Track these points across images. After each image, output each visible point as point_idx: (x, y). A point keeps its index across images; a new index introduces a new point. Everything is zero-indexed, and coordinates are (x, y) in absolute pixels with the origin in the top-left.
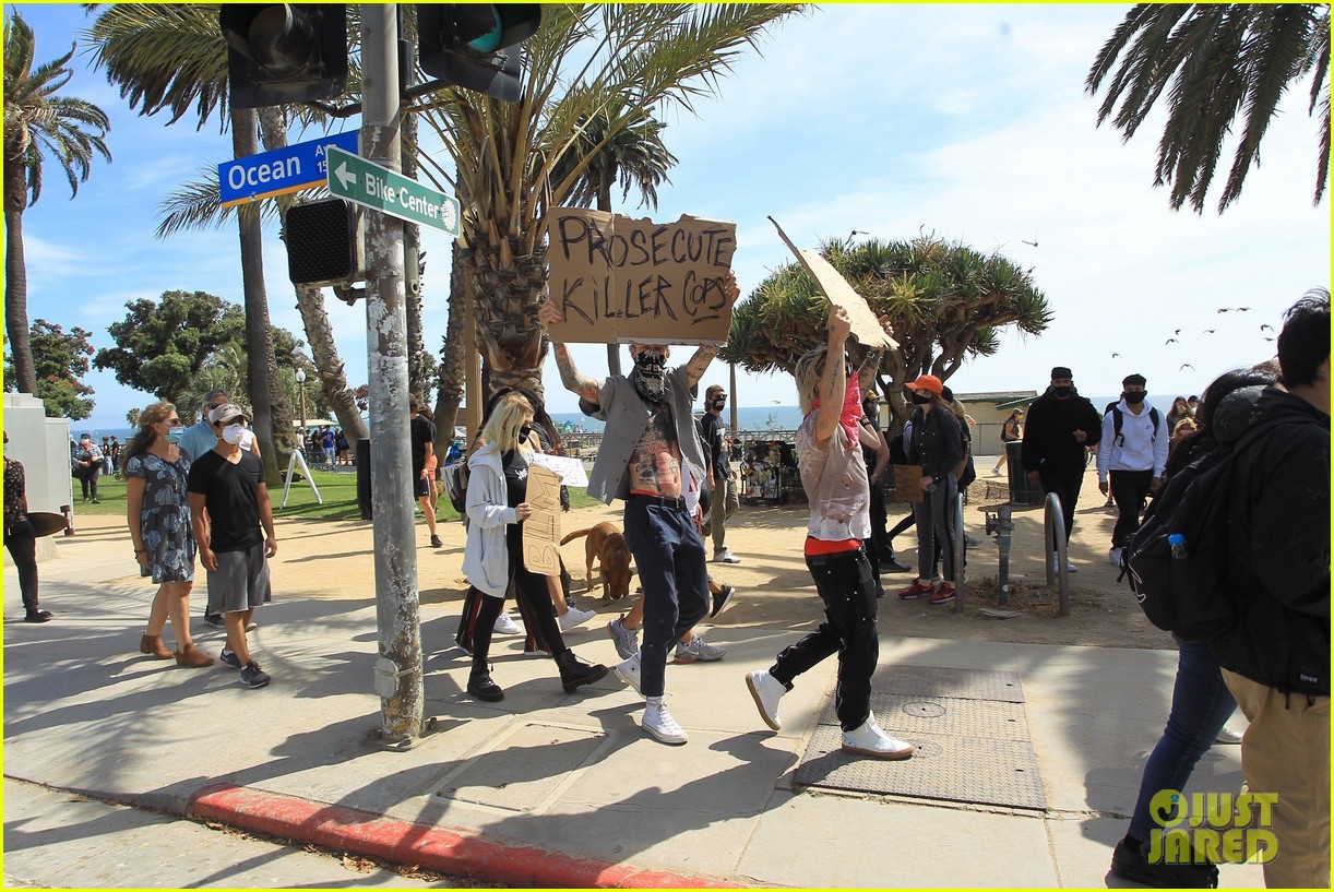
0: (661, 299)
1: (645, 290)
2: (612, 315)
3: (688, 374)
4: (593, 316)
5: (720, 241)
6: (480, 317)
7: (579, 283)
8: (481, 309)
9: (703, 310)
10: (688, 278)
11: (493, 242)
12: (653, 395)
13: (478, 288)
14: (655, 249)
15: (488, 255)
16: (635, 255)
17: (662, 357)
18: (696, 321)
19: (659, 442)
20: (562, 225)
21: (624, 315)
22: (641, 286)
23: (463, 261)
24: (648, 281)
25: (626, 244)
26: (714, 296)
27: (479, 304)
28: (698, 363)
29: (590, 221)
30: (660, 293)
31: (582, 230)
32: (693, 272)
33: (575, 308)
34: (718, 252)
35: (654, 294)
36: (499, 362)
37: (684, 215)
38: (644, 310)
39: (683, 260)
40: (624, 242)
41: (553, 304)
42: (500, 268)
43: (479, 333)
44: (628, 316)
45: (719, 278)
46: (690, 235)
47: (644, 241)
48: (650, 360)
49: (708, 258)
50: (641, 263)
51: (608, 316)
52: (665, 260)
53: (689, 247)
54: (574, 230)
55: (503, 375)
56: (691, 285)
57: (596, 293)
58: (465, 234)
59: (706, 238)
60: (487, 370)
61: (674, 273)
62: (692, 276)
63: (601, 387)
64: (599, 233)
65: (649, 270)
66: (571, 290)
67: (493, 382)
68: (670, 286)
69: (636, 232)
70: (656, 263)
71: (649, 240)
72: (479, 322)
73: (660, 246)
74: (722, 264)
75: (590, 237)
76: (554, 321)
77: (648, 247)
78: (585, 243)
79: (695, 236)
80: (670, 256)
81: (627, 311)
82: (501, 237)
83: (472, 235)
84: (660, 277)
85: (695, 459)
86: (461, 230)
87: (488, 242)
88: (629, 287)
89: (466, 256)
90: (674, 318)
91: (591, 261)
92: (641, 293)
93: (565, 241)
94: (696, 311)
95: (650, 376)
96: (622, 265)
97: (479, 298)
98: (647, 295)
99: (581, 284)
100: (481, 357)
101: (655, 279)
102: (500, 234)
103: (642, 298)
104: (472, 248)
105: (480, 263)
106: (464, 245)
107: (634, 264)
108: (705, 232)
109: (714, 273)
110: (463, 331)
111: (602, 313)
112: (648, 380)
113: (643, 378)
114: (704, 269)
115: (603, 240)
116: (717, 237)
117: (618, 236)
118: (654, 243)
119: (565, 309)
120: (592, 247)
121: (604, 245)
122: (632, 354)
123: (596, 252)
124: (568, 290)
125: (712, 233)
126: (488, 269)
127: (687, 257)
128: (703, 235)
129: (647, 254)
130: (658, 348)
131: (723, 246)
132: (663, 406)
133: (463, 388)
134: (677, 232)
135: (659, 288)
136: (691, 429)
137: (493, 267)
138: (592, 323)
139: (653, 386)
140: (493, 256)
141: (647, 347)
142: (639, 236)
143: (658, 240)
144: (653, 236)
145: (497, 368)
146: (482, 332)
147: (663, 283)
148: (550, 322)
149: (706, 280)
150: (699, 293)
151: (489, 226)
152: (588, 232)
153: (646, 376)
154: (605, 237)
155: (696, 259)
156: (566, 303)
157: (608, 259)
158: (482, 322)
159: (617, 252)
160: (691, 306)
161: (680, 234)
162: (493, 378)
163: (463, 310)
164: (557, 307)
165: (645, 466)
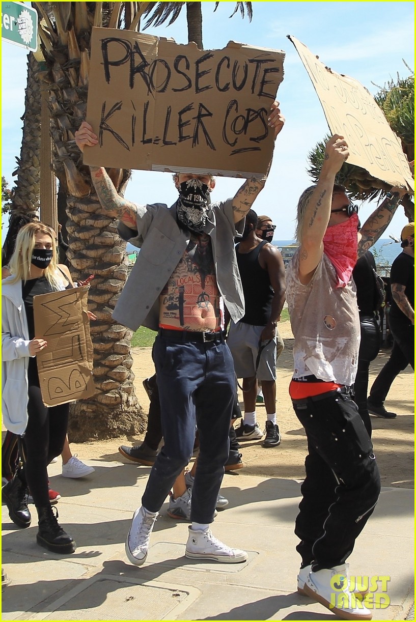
0: (200, 128)
1: (185, 118)
2: (149, 141)
3: (234, 208)
4: (129, 143)
5: (266, 71)
6: (57, 137)
7: (117, 107)
8: (58, 128)
9: (244, 141)
10: (231, 107)
11: (73, 55)
12: (193, 226)
13: (56, 106)
14: (198, 75)
15: (67, 70)
16: (178, 81)
17: (205, 187)
18: (235, 152)
19: (190, 275)
20: (104, 47)
21: (161, 142)
22: (181, 113)
23: (41, 76)
24: (188, 108)
25: (169, 69)
26: (256, 128)
27: (56, 122)
28: (243, 198)
29: (134, 44)
30: (200, 121)
31: (123, 53)
32: (235, 102)
33: (112, 132)
34: (263, 82)
35: (194, 123)
36: (78, 186)
37: (231, 43)
38: (182, 138)
39: (226, 88)
40: (167, 67)
41: (90, 127)
42: (80, 84)
43: (56, 155)
44: (166, 143)
45: (263, 109)
46: (236, 63)
47: (188, 67)
48: (191, 190)
49: (253, 88)
50: (182, 90)
51: (144, 142)
52: (207, 88)
53: (234, 76)
54: (116, 52)
55: (81, 200)
56: (233, 114)
57: (134, 119)
58: (42, 46)
59: (252, 67)
60: (64, 195)
61: (216, 101)
62: (235, 106)
63: (141, 215)
64: (142, 56)
65: (190, 97)
66: (109, 114)
67: (70, 208)
68: (210, 114)
69: (180, 57)
70: (198, 90)
71: (193, 66)
72: (56, 142)
73: (204, 73)
74: (266, 95)
75: (132, 61)
76: (89, 144)
77: (192, 74)
78: (126, 67)
79: (241, 64)
80: (213, 84)
81: (164, 138)
82: (81, 49)
83: (49, 47)
84: (201, 105)
85: (233, 298)
86: (38, 42)
87: (67, 56)
88: (169, 113)
89: (43, 70)
90: (213, 147)
91: (132, 85)
92: (180, 120)
93: (107, 63)
94: (236, 142)
95: (190, 206)
96: (163, 91)
97: (57, 116)
98: (187, 123)
99: (119, 108)
100: (58, 181)
101: (196, 107)
102: (80, 47)
103: (181, 126)
104: (50, 61)
105: (58, 77)
106: (40, 57)
107: (175, 90)
108: (251, 61)
109: (257, 104)
110: (38, 152)
111: (139, 138)
112: (188, 210)
113: (184, 208)
114: (247, 99)
115: (145, 64)
116: (264, 66)
117: (162, 61)
118: (197, 69)
119: (101, 133)
120: (133, 71)
121: (146, 70)
122: (176, 184)
123: (138, 76)
124: (106, 114)
125: (259, 62)
126: (66, 85)
127: (231, 86)
128: (250, 65)
129: (190, 81)
130: (200, 178)
131: (269, 76)
132: (202, 238)
133: (38, 214)
134: (223, 60)
135: (200, 116)
136: (231, 265)
137: (72, 82)
138: (128, 149)
139: (192, 216)
140: (72, 71)
141: (190, 177)
142: (182, 63)
143: (203, 67)
144: (198, 63)
145: (74, 192)
146: (60, 153)
147: (204, 112)
148: (86, 145)
149: (249, 110)
150: (240, 123)
151: (69, 38)
152: (130, 55)
153: (187, 205)
154: (149, 61)
155: (240, 88)
156: (103, 126)
157: (149, 83)
158: (59, 142)
159: (159, 77)
160: (231, 137)
161: (226, 62)
162: (70, 204)
163: (39, 129)
164: (93, 131)
165: (171, 299)
